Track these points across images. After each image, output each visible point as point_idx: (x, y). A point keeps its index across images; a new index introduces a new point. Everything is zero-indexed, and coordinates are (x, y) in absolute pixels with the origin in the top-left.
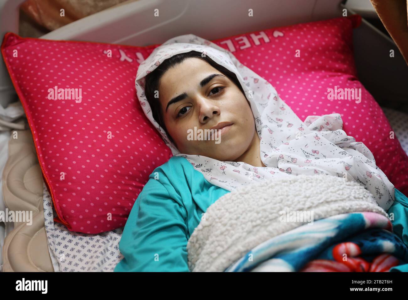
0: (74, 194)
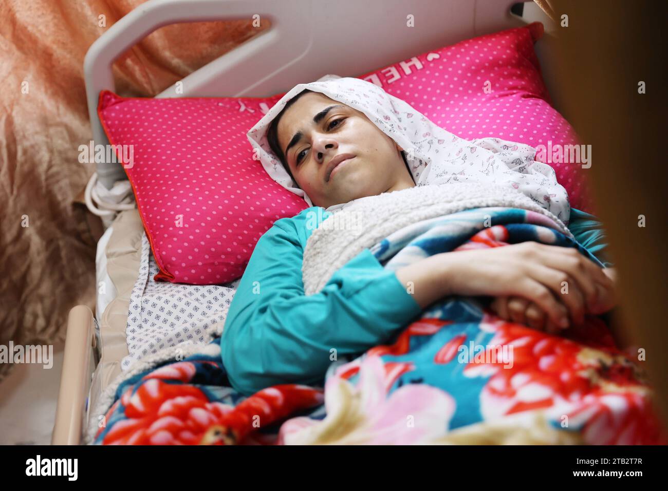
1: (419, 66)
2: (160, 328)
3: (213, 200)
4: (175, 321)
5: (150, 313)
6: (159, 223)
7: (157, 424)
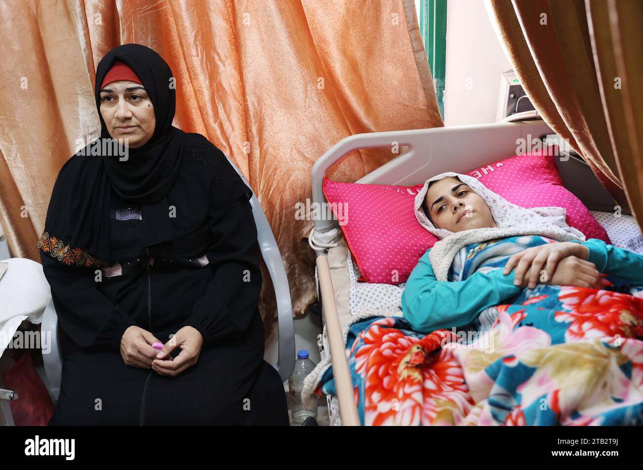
0: (371, 261)
1: (492, 170)
2: (367, 305)
3: (389, 240)
4: (375, 302)
5: (360, 298)
6: (361, 251)
7: (384, 346)
